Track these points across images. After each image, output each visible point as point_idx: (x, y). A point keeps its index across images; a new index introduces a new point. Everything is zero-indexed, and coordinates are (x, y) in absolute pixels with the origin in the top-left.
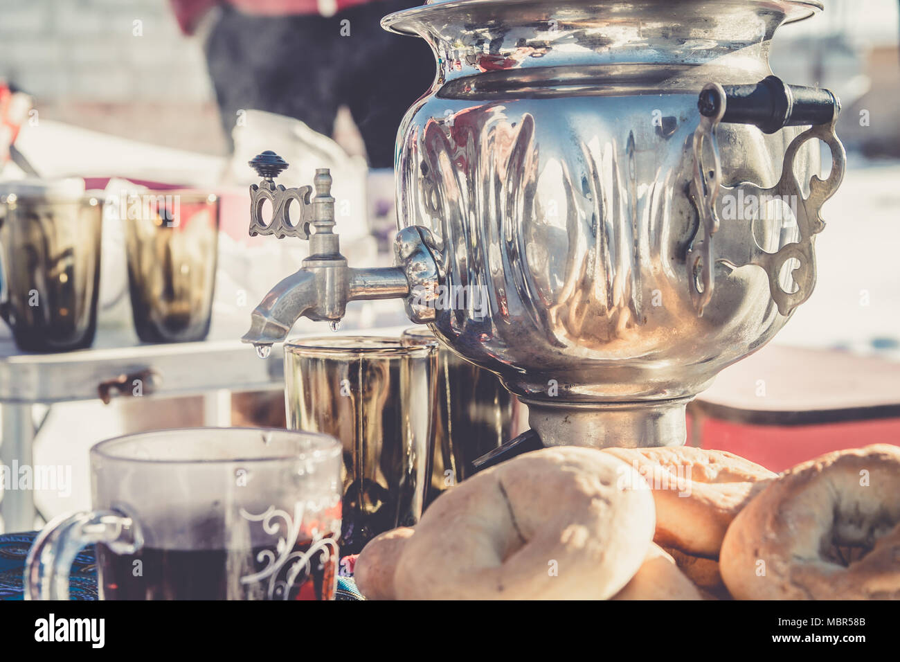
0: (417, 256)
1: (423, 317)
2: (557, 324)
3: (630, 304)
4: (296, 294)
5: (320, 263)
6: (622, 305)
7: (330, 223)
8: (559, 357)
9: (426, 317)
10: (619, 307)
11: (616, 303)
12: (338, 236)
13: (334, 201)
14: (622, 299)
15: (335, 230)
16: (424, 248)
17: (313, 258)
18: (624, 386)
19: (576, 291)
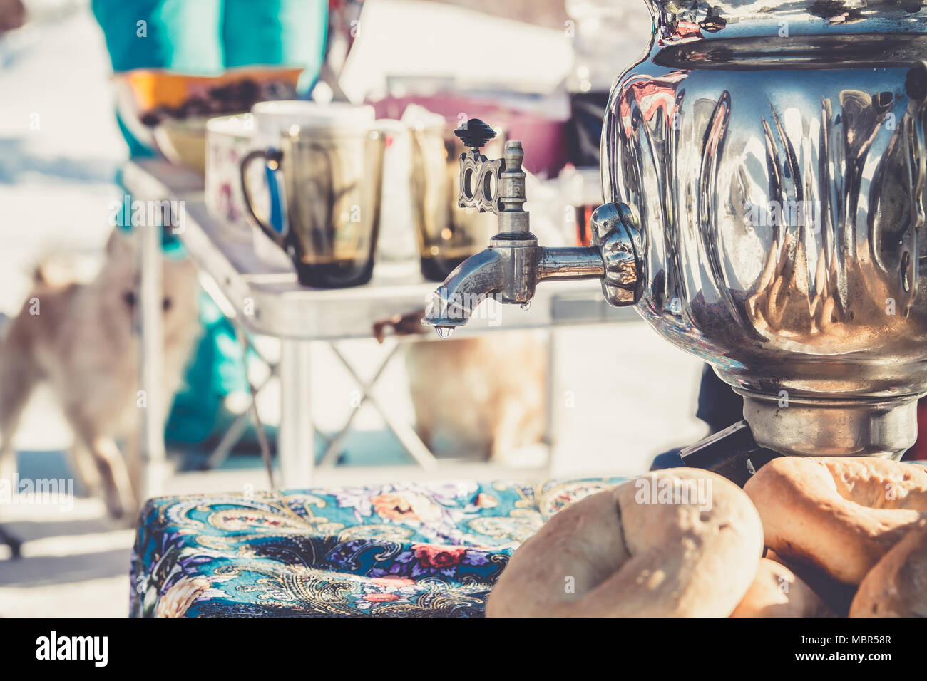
0: (613, 236)
1: (623, 300)
2: (756, 315)
3: (834, 294)
4: (480, 275)
5: (508, 243)
6: (826, 295)
7: (519, 200)
8: (760, 351)
9: (625, 300)
10: (822, 295)
11: (819, 292)
12: (528, 212)
13: (525, 176)
14: (825, 287)
15: (525, 207)
16: (621, 227)
17: (501, 237)
18: (836, 383)
19: (776, 279)
